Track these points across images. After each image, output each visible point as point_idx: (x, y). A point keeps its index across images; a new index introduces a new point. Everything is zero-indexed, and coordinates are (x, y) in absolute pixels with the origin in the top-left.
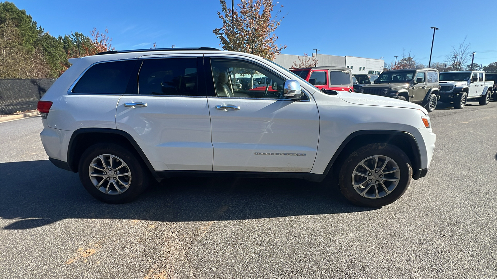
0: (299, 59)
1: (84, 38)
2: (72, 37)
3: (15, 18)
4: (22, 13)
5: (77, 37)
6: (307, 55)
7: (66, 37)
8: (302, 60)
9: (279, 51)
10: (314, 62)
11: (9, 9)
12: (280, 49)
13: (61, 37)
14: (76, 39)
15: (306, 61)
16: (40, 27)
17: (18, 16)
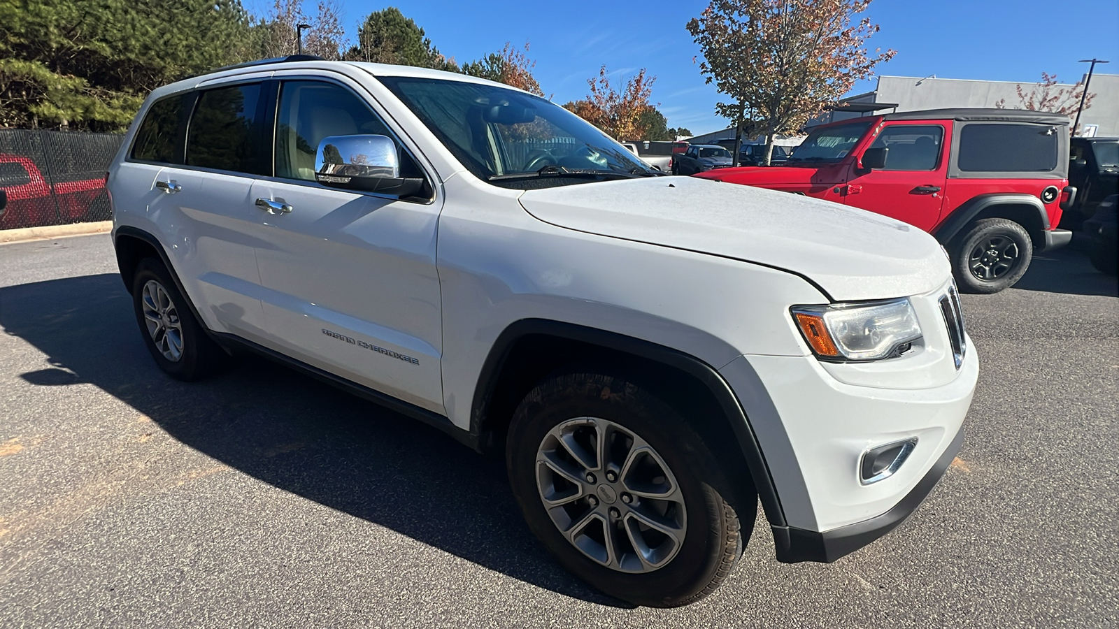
0: (1020, 94)
1: (502, 65)
2: (484, 63)
3: (397, 36)
4: (407, 26)
5: (492, 63)
6: (1052, 81)
7: (474, 64)
8: (1029, 95)
9: (867, 67)
10: (1077, 100)
11: (391, 20)
12: (873, 62)
13: (468, 66)
14: (489, 68)
15: (1045, 99)
16: (434, 49)
17: (401, 31)
